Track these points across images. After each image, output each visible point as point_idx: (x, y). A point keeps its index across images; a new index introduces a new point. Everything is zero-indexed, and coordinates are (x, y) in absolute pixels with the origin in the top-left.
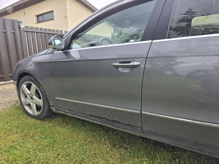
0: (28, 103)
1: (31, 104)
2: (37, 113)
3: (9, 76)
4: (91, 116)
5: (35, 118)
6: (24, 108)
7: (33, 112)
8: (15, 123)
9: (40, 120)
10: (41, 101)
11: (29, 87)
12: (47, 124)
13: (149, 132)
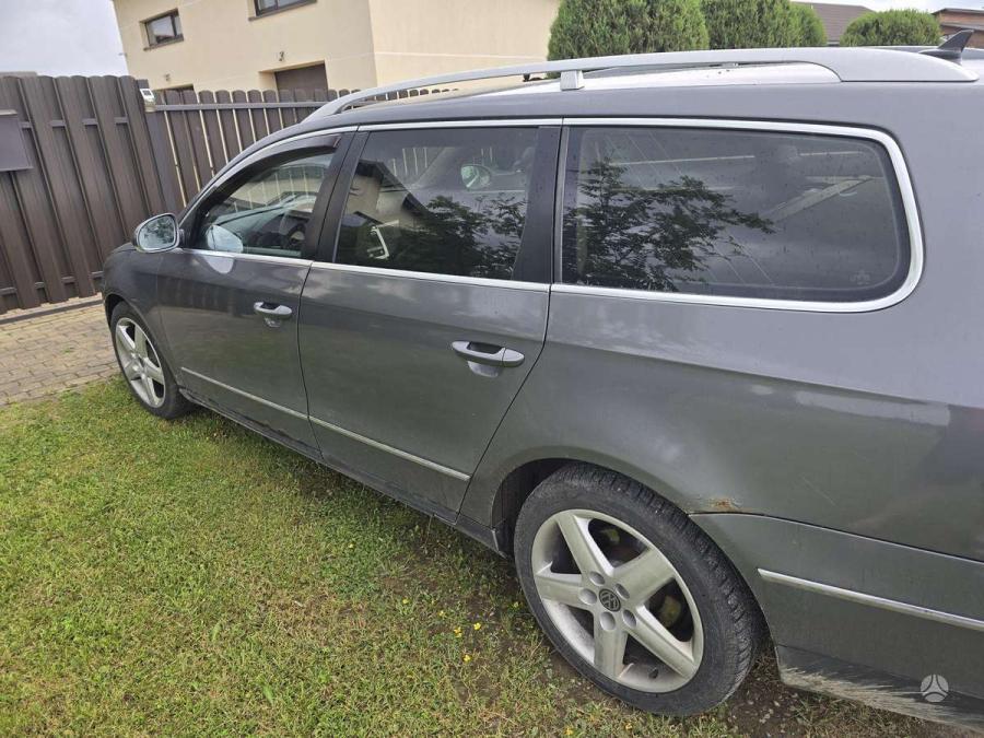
0: (135, 375)
1: (143, 376)
2: (157, 402)
3: (66, 284)
4: (247, 418)
5: (157, 415)
6: (130, 384)
7: (150, 397)
8: (106, 425)
9: (167, 420)
10: (159, 370)
11: (131, 332)
12: (180, 432)
13: (331, 460)
